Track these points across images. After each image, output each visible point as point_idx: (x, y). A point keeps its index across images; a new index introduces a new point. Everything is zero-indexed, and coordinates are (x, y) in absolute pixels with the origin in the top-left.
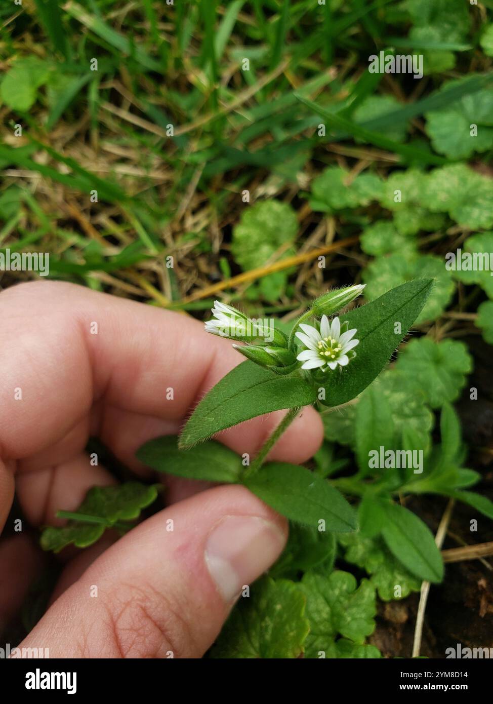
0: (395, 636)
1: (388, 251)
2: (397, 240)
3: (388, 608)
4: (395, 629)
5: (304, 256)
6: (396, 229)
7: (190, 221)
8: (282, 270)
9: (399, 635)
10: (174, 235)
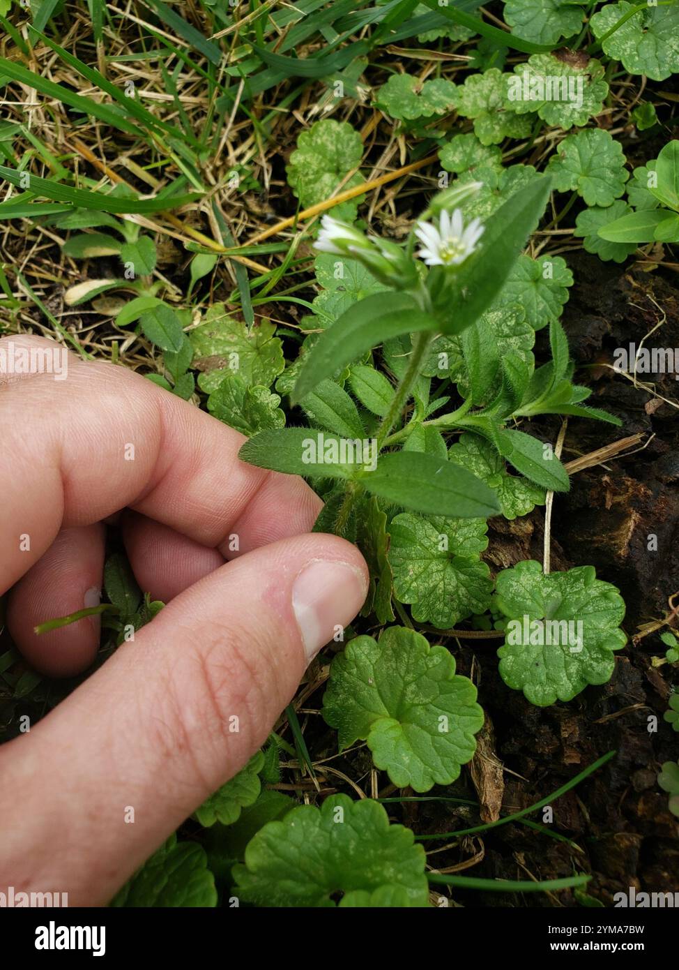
0: (523, 549)
1: (470, 166)
2: (479, 154)
3: (513, 525)
4: (522, 542)
5: (374, 183)
6: (478, 140)
7: (233, 154)
8: (349, 200)
9: (527, 546)
10: (215, 172)
